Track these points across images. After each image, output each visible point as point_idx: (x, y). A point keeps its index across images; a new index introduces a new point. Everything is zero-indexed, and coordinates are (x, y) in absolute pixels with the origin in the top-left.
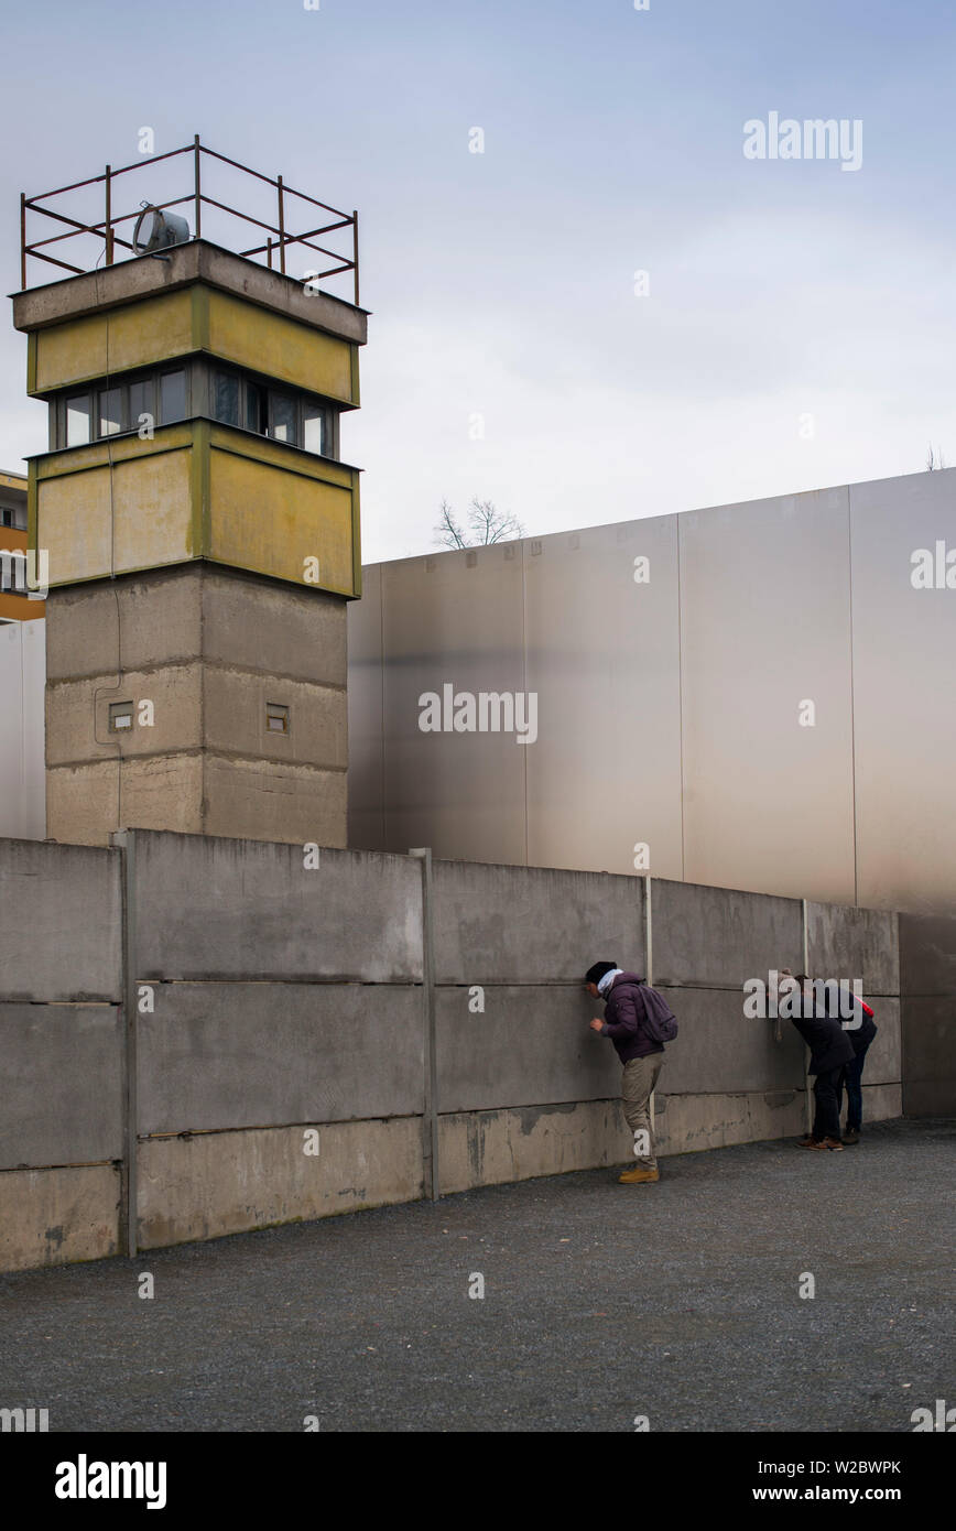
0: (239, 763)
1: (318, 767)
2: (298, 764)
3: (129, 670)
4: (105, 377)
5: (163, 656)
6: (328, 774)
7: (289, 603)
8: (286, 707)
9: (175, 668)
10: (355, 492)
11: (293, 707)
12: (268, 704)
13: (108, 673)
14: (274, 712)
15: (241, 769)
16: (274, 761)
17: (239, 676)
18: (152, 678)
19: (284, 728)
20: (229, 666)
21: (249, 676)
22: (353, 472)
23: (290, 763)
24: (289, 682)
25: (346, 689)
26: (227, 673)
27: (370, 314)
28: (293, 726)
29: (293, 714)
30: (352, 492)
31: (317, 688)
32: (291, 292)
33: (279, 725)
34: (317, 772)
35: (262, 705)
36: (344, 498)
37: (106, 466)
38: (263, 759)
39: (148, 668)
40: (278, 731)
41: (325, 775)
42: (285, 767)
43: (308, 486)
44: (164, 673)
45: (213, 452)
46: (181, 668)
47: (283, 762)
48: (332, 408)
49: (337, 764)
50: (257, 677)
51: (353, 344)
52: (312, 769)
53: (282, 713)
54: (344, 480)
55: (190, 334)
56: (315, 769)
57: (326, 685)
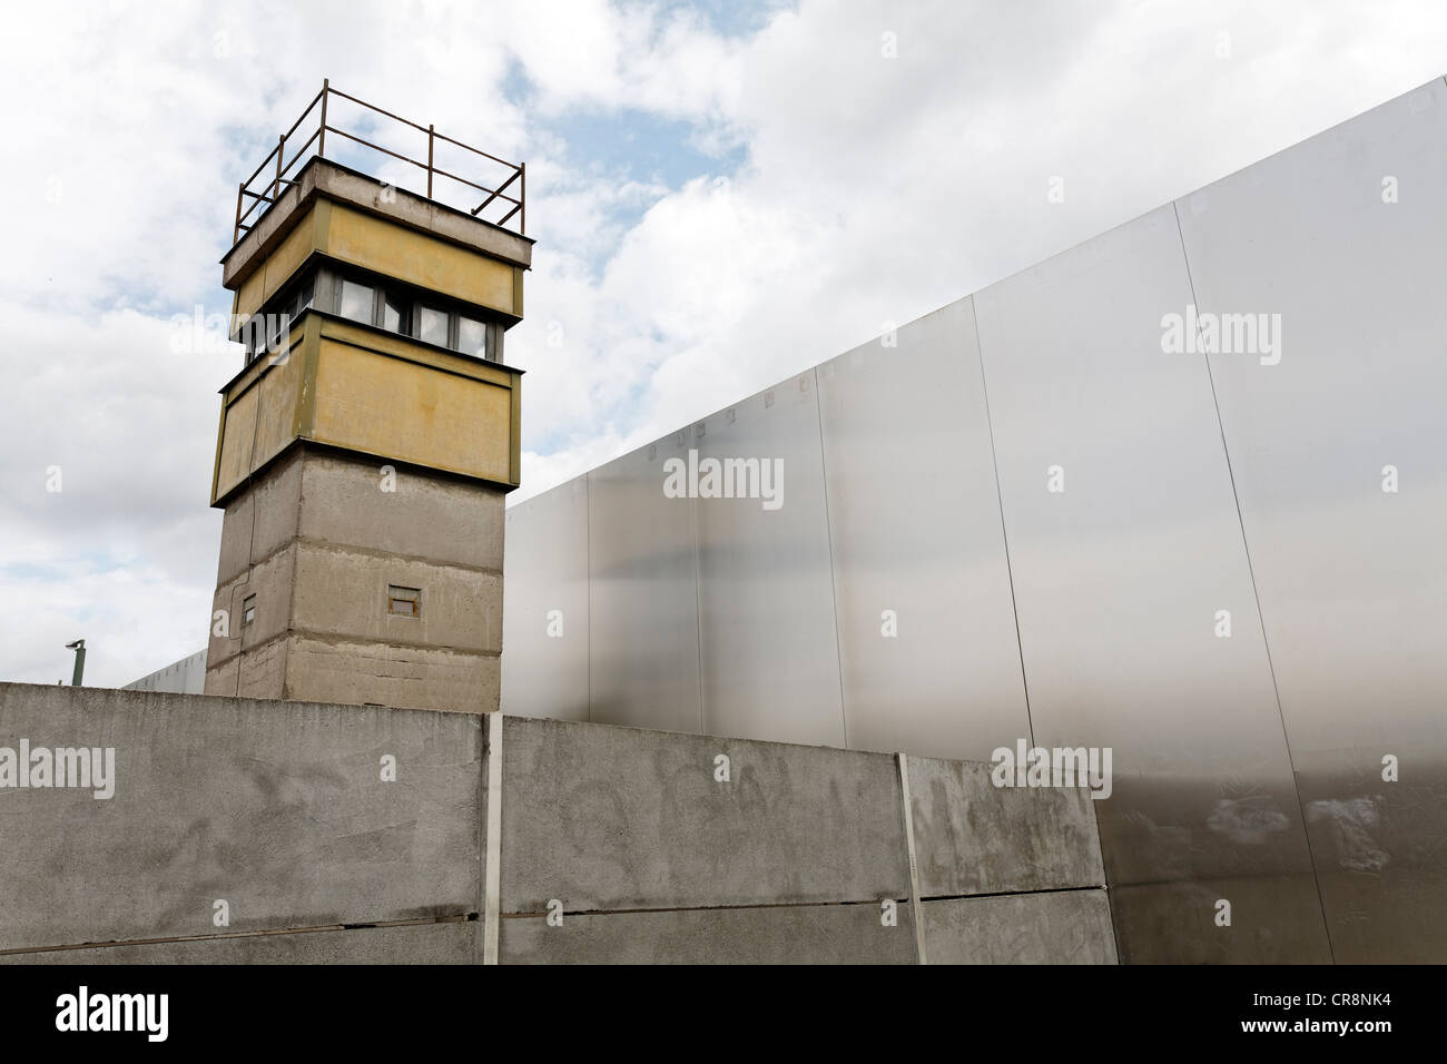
0: (341, 647)
1: (458, 651)
2: (431, 648)
3: (256, 564)
5: (276, 543)
6: (475, 657)
7: (427, 488)
8: (417, 590)
10: (516, 391)
11: (426, 590)
12: (391, 586)
14: (398, 594)
15: (345, 653)
16: (397, 645)
17: (351, 557)
18: (269, 567)
19: (414, 611)
20: (334, 548)
21: (365, 557)
22: (516, 373)
23: (418, 647)
24: (423, 565)
25: (502, 573)
26: (333, 553)
27: (535, 242)
28: (424, 610)
29: (426, 597)
30: (513, 389)
31: (463, 572)
32: (435, 213)
33: (406, 608)
34: (458, 657)
35: (382, 588)
36: (502, 395)
38: (379, 642)
39: (267, 558)
40: (406, 614)
41: (467, 659)
42: (412, 651)
43: (453, 382)
44: (275, 560)
45: (324, 342)
47: (408, 645)
48: (500, 321)
49: (488, 648)
50: (376, 559)
51: (517, 266)
52: (451, 653)
53: (411, 596)
54: (502, 379)
56: (455, 654)
57: (474, 569)
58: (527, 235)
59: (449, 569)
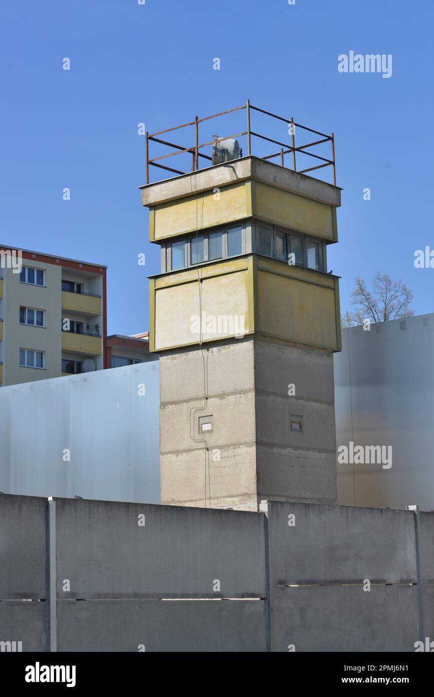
0: (275, 450)
1: (319, 451)
2: (309, 449)
3: (212, 397)
4: (196, 231)
5: (231, 389)
6: (325, 454)
7: (301, 355)
8: (301, 416)
9: (238, 396)
10: (336, 290)
11: (305, 416)
12: (291, 415)
13: (197, 399)
14: (294, 419)
15: (277, 453)
16: (295, 448)
17: (275, 397)
18: (224, 401)
19: (300, 428)
20: (269, 394)
21: (280, 399)
22: (336, 278)
23: (304, 449)
24: (303, 402)
25: (334, 404)
26: (268, 397)
27: (341, 189)
28: (304, 428)
29: (305, 420)
30: (335, 290)
31: (318, 404)
32: (299, 180)
33: (296, 426)
34: (319, 454)
35: (288, 415)
36: (330, 293)
37: (196, 281)
38: (289, 447)
39: (222, 396)
40: (297, 430)
41: (323, 455)
42: (301, 451)
43: (311, 288)
44: (232, 399)
45: (259, 272)
46: (242, 395)
47: (300, 448)
48: (324, 242)
49: (331, 449)
50: (284, 400)
51: (333, 207)
52: (316, 452)
53: (299, 420)
54: (331, 283)
55: (245, 207)
56: (318, 452)
57: (322, 402)
58: (337, 185)
59: (313, 403)
